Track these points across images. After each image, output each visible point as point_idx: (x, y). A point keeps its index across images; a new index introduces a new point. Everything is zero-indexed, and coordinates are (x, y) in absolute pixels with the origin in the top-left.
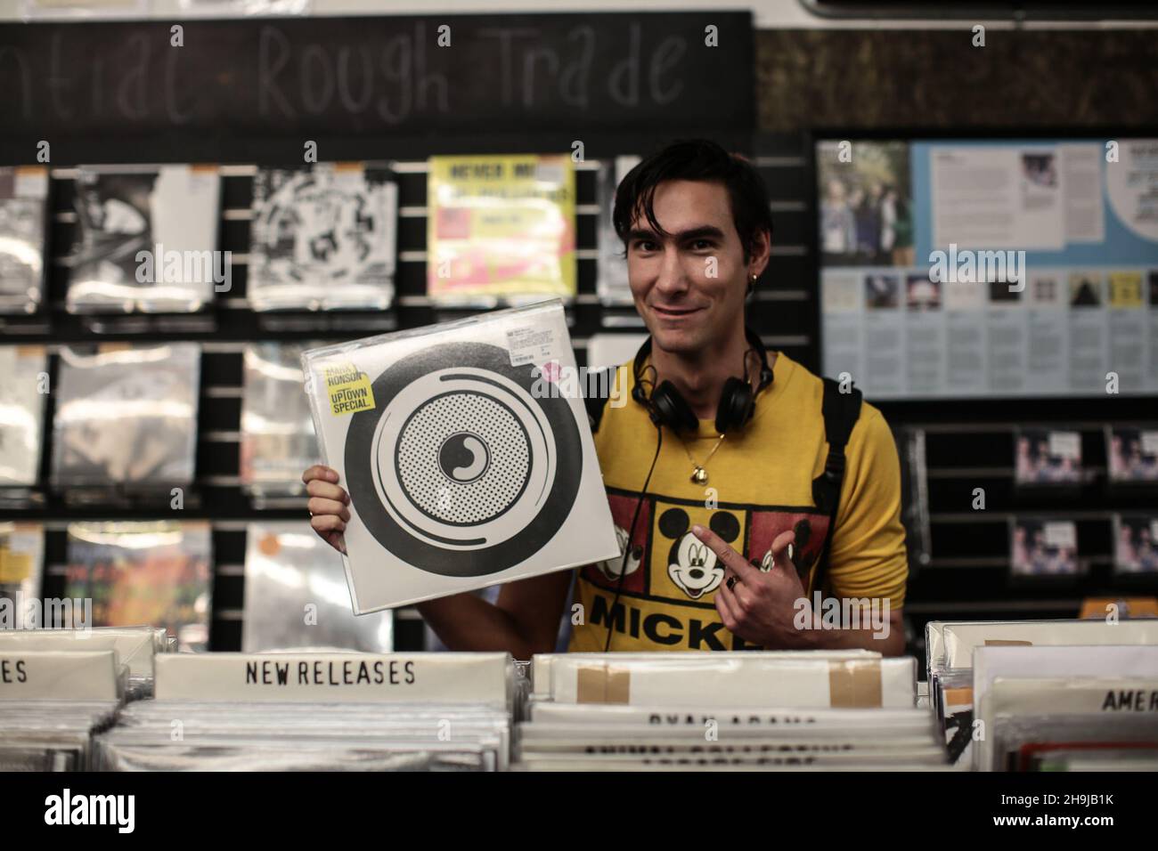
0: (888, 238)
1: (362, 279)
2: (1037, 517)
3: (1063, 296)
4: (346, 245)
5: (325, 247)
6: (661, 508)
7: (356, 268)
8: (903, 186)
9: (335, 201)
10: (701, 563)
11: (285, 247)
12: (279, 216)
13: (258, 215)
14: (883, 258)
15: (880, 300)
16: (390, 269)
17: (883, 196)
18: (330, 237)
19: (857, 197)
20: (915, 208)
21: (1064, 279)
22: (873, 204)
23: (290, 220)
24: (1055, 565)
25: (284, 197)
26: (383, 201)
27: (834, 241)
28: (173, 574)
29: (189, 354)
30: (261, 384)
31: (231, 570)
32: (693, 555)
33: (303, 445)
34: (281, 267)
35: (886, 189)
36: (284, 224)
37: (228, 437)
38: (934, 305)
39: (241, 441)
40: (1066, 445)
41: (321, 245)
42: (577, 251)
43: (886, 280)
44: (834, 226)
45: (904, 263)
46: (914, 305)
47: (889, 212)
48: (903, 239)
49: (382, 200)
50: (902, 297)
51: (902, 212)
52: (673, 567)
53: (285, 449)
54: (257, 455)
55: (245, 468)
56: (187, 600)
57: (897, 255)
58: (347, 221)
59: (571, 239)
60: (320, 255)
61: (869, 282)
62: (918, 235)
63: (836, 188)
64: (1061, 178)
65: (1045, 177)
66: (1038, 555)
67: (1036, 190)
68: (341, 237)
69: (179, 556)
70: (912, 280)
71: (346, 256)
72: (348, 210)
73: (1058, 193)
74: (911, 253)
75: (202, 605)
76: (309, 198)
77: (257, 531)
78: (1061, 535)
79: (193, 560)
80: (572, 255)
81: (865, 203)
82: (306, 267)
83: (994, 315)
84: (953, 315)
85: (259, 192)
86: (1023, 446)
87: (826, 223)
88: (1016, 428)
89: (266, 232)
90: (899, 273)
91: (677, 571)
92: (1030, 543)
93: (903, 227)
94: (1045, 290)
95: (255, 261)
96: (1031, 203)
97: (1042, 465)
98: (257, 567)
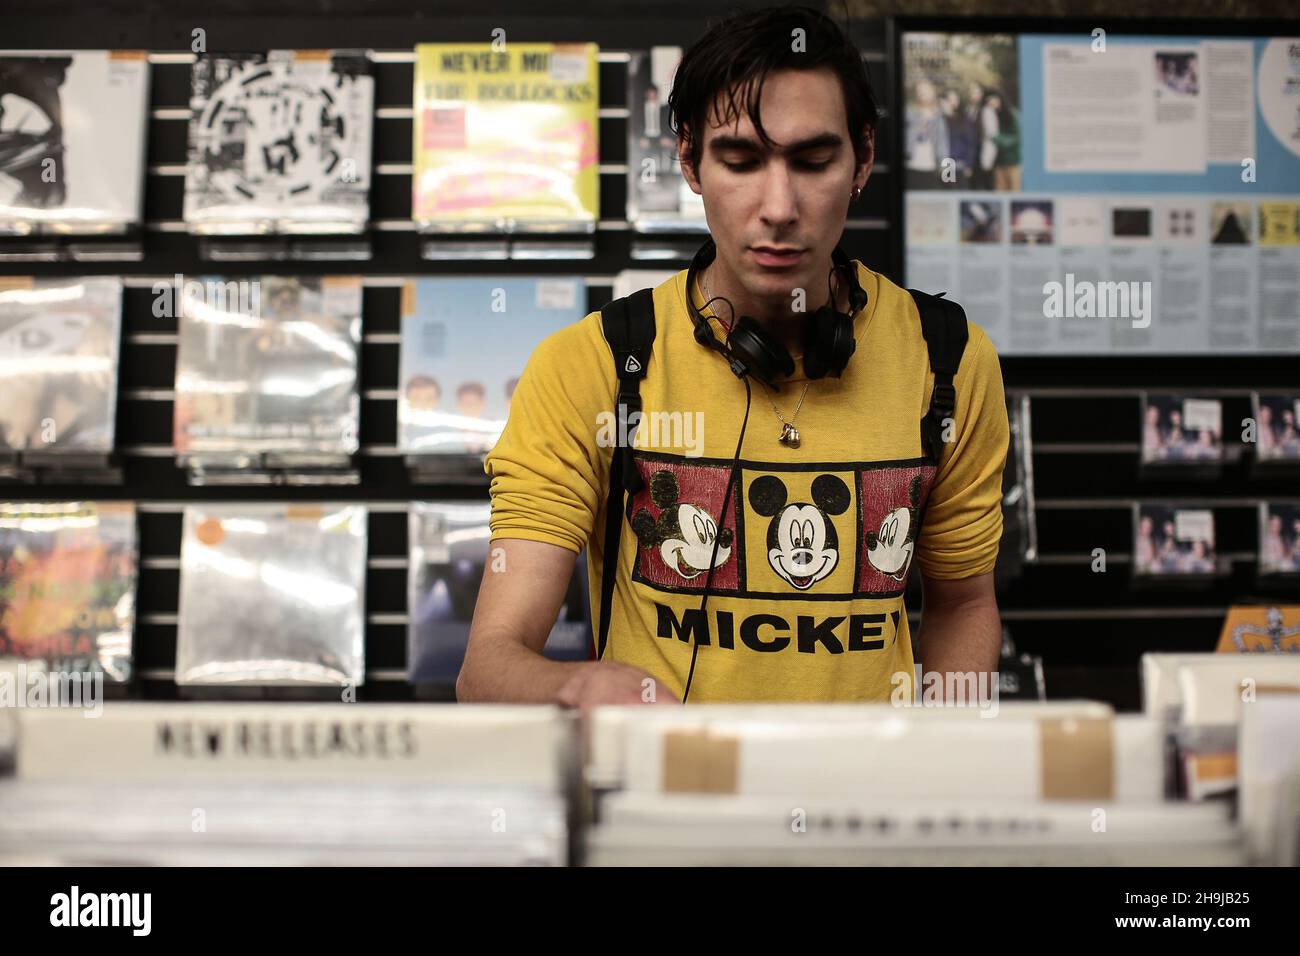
0: (988, 155)
1: (329, 197)
2: (1166, 503)
3: (1204, 231)
4: (309, 153)
5: (282, 156)
6: (749, 477)
7: (321, 183)
8: (1008, 91)
9: (295, 97)
10: (807, 544)
11: (231, 156)
12: (224, 115)
13: (198, 114)
14: (981, 180)
15: (979, 232)
16: (365, 184)
17: (983, 103)
18: (288, 142)
19: (950, 104)
20: (1023, 117)
21: (1205, 210)
22: (972, 111)
23: (238, 121)
24: (1188, 563)
25: (230, 92)
26: (356, 99)
27: (921, 157)
28: (92, 565)
29: (110, 289)
30: (200, 331)
31: (162, 563)
32: (796, 534)
33: (253, 406)
34: (225, 180)
35: (987, 93)
36: (230, 125)
37: (159, 395)
38: (1044, 239)
39: (175, 399)
40: (1204, 414)
41: (277, 153)
42: (598, 166)
43: (985, 206)
44: (920, 139)
45: (1009, 186)
46: (1019, 239)
47: (990, 122)
48: (1008, 156)
49: (355, 96)
50: (1006, 229)
51: (1007, 122)
52: (774, 552)
53: (230, 411)
54: (194, 420)
55: (179, 436)
56: (107, 601)
57: (1000, 175)
58: (311, 124)
59: (593, 149)
60: (278, 167)
61: (965, 209)
62: (1025, 151)
63: (926, 91)
64: (1202, 82)
65: (1185, 81)
66: (1168, 550)
67: (1171, 97)
68: (301, 143)
69: (97, 544)
70: (1018, 207)
71: (308, 167)
72: (312, 109)
73: (1199, 102)
74: (1016, 173)
75: (125, 608)
76: (262, 94)
77: (195, 515)
78: (1196, 525)
79: (114, 550)
80: (595, 169)
81: (960, 110)
82: (258, 181)
83: (1116, 252)
84: (1067, 252)
85: (199, 86)
86: (1151, 415)
87: (912, 134)
88: (1143, 394)
89: (207, 136)
90: (1002, 198)
91: (779, 556)
92: (1158, 535)
93: (1008, 141)
94: (1182, 223)
95: (193, 173)
96: (1165, 114)
97: (1175, 440)
98: (196, 558)
